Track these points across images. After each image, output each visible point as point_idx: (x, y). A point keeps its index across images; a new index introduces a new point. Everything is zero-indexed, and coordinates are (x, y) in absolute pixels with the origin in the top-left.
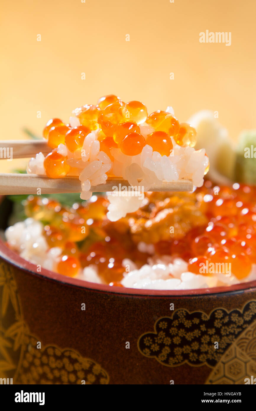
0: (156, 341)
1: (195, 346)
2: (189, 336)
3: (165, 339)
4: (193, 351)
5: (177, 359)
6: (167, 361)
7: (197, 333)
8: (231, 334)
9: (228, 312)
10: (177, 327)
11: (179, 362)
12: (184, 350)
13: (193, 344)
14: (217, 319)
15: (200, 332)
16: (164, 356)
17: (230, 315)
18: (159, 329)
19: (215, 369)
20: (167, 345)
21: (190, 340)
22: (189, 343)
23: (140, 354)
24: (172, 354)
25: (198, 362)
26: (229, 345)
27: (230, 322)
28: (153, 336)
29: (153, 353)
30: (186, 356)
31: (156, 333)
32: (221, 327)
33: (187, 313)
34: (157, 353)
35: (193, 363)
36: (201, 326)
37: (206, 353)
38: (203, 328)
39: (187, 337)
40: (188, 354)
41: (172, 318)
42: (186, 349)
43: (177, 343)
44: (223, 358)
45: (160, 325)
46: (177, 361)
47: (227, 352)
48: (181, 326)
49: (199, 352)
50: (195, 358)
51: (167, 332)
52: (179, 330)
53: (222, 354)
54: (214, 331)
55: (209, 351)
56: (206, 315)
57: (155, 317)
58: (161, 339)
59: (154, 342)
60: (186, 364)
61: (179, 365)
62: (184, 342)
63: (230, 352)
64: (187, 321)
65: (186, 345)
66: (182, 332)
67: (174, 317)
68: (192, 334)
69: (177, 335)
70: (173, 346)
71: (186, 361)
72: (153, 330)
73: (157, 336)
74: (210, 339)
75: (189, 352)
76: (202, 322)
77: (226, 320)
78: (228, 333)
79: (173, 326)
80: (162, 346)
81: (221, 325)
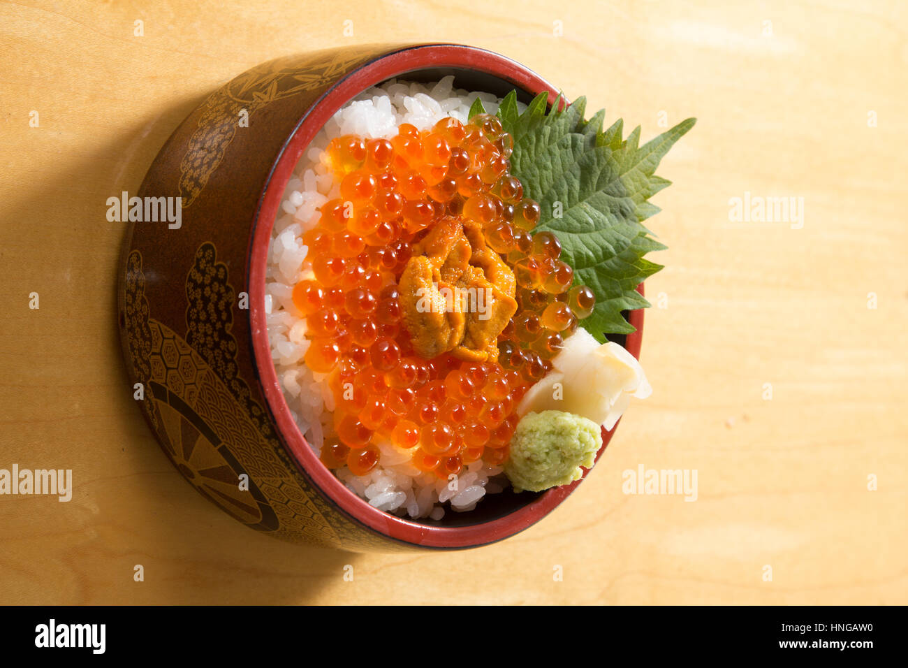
0: (208, 265)
1: (203, 316)
2: (211, 307)
3: (209, 276)
4: (198, 313)
5: (192, 293)
6: (190, 280)
7: (214, 317)
8: (217, 361)
9: (235, 358)
10: (219, 291)
11: (188, 295)
12: (199, 301)
13: (205, 313)
14: (227, 344)
15: (215, 321)
16: (194, 276)
17: (232, 361)
18: (218, 268)
19: (184, 342)
20: (203, 279)
21: (208, 309)
22: (205, 308)
23: (198, 247)
24: (196, 286)
25: (190, 320)
26: (206, 359)
27: (226, 361)
28: (212, 261)
29: (198, 260)
30: (194, 303)
31: (215, 264)
32: (221, 349)
33: (231, 303)
34: (197, 267)
35: (189, 314)
36: (220, 323)
37: (197, 331)
38: (219, 325)
39: (210, 304)
40: (196, 307)
41: (227, 284)
42: (200, 304)
43: (205, 293)
44: (195, 353)
45: (221, 270)
46: (190, 293)
47: (200, 358)
48: (220, 296)
49: (198, 321)
50: (193, 316)
51: (215, 279)
52: (217, 294)
53: (198, 352)
54: (217, 340)
55: (199, 335)
56: (230, 329)
57: (229, 263)
58: (210, 271)
59: (207, 262)
60: (187, 304)
61: (187, 295)
62: (206, 300)
63: (201, 361)
64: (224, 304)
65: (203, 303)
66: (214, 297)
67: (228, 287)
68: (213, 311)
69: (212, 291)
70: (203, 286)
71: (190, 304)
72: (218, 260)
73: (212, 266)
74: (209, 336)
75: (198, 307)
76: (223, 324)
77: (228, 356)
78: (217, 358)
79: (220, 286)
80: (203, 273)
81: (223, 349)
